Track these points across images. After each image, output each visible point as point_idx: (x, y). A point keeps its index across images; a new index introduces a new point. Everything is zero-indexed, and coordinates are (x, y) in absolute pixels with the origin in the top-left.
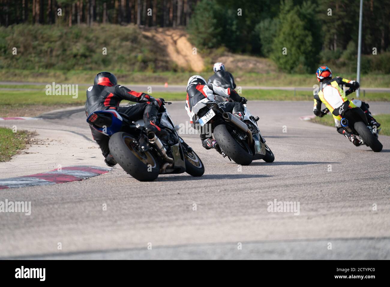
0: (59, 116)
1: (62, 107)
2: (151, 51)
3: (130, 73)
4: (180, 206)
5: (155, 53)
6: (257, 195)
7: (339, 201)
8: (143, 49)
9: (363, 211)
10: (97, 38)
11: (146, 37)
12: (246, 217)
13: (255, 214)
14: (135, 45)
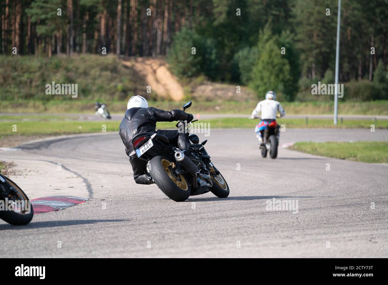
0: (38, 147)
1: (40, 137)
2: (132, 81)
3: (110, 102)
4: (156, 235)
5: (135, 82)
6: (233, 223)
7: (314, 229)
8: (123, 78)
9: (337, 238)
10: (77, 68)
11: (126, 67)
12: (222, 245)
13: (230, 242)
14: (115, 75)
